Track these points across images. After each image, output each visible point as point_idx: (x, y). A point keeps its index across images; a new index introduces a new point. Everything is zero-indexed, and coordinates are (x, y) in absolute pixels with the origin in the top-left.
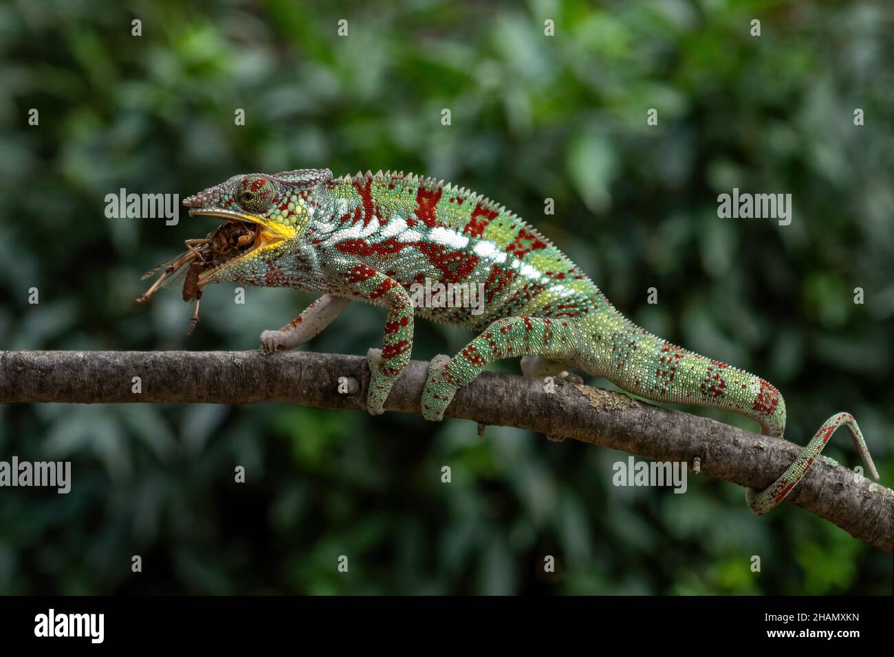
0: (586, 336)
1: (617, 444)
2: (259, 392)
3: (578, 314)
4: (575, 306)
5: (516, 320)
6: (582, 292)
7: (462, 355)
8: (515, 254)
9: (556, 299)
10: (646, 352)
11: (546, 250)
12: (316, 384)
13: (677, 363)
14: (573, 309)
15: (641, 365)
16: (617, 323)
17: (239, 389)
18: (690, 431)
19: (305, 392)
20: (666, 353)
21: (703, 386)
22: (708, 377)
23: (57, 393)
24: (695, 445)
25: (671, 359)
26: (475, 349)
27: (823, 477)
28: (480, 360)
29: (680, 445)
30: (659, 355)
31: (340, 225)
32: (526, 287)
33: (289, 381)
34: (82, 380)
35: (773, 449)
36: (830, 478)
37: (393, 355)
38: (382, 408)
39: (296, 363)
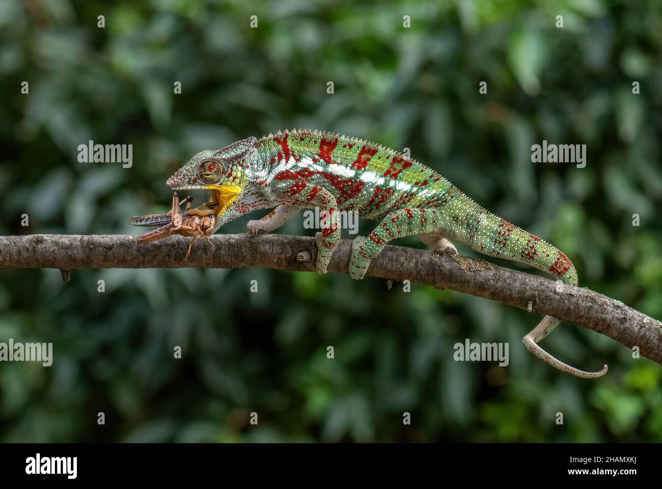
0: (448, 218)
1: (478, 292)
2: (246, 260)
3: (440, 205)
4: (438, 200)
5: (402, 212)
6: (441, 190)
7: (369, 239)
8: (391, 177)
9: (424, 199)
10: (489, 228)
11: (412, 166)
12: (283, 256)
13: (508, 235)
14: (437, 202)
15: (485, 236)
16: (469, 206)
17: (233, 259)
18: (525, 284)
19: (276, 260)
20: (501, 227)
21: (523, 252)
22: (527, 247)
23: (116, 262)
24: (528, 293)
25: (505, 233)
26: (377, 235)
27: (613, 313)
28: (381, 241)
29: (519, 293)
30: (497, 230)
31: (271, 167)
32: (402, 197)
33: (265, 254)
34: (132, 254)
35: (580, 295)
36: (618, 314)
37: (329, 234)
38: (326, 270)
39: (270, 242)
